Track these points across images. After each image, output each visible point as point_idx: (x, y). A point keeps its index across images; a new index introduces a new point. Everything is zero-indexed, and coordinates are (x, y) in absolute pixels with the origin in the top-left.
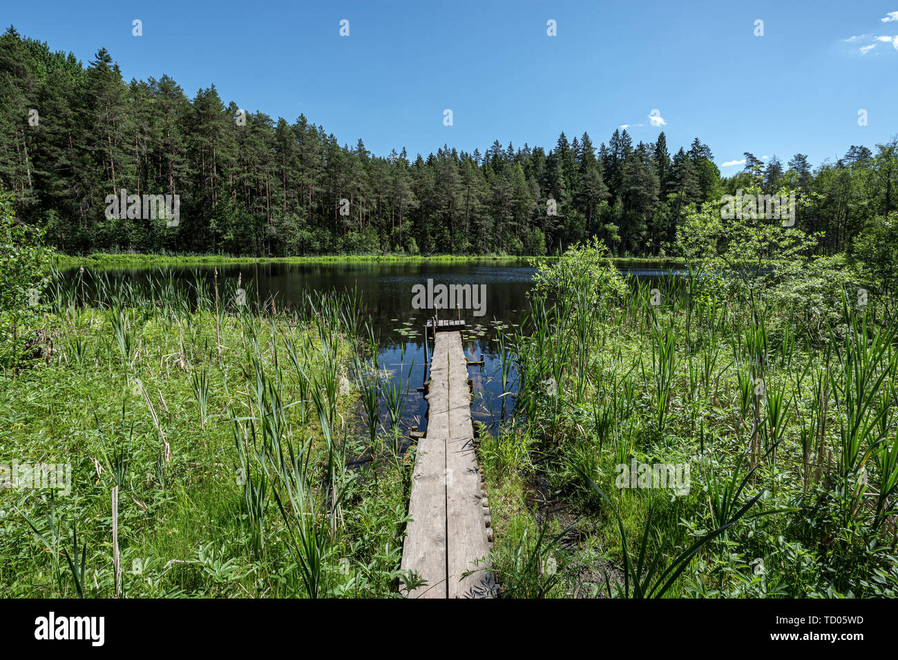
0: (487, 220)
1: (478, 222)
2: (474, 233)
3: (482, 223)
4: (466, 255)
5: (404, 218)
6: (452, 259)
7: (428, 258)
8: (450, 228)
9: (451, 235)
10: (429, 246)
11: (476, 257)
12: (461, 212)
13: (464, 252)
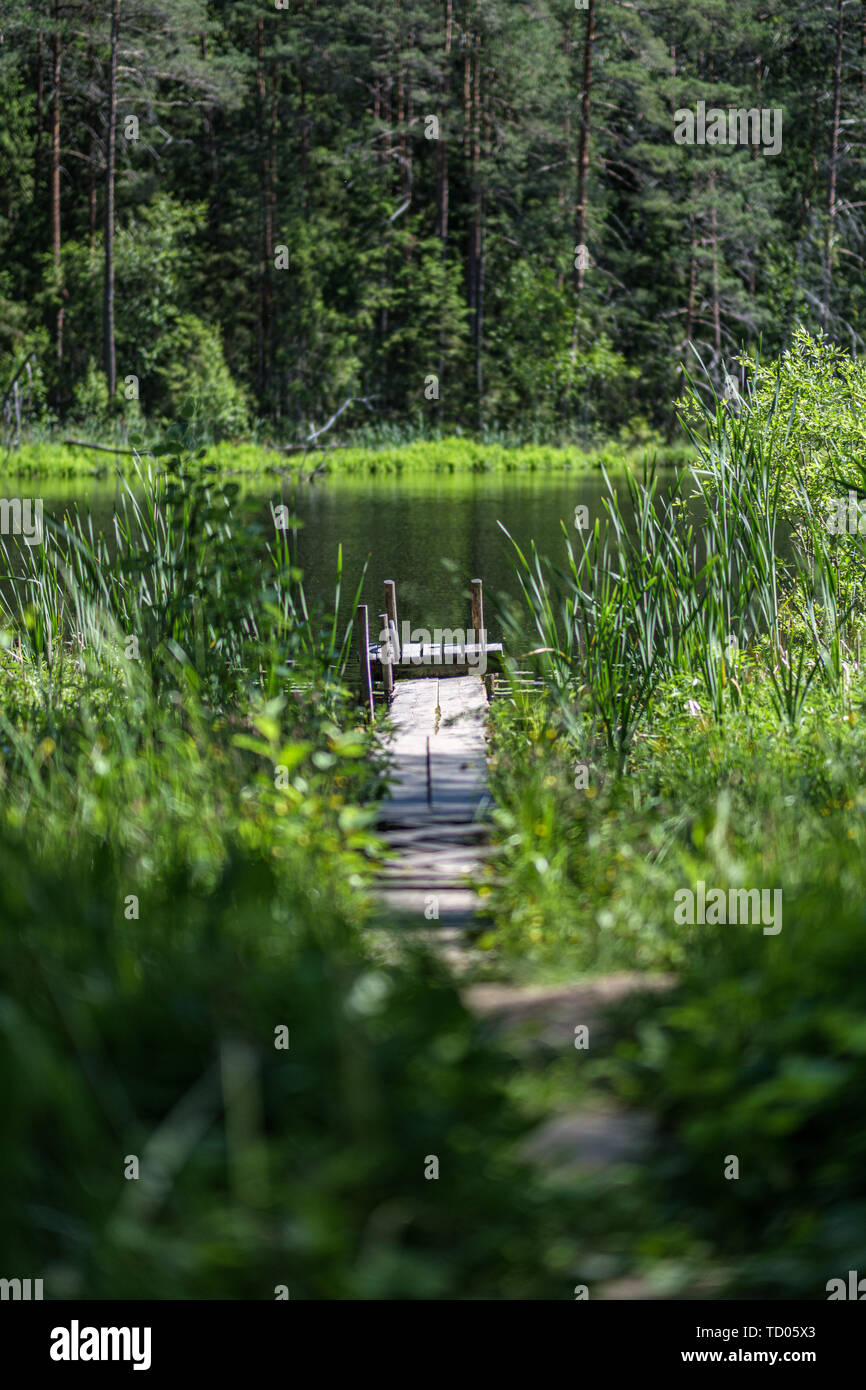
0: (727, 184)
1: (661, 202)
2: (635, 278)
3: (694, 206)
4: (586, 442)
5: (133, 178)
6: (479, 468)
7: (307, 462)
8: (462, 247)
9: (465, 291)
10: (321, 371)
11: (652, 451)
12: (541, 129)
13: (566, 410)
